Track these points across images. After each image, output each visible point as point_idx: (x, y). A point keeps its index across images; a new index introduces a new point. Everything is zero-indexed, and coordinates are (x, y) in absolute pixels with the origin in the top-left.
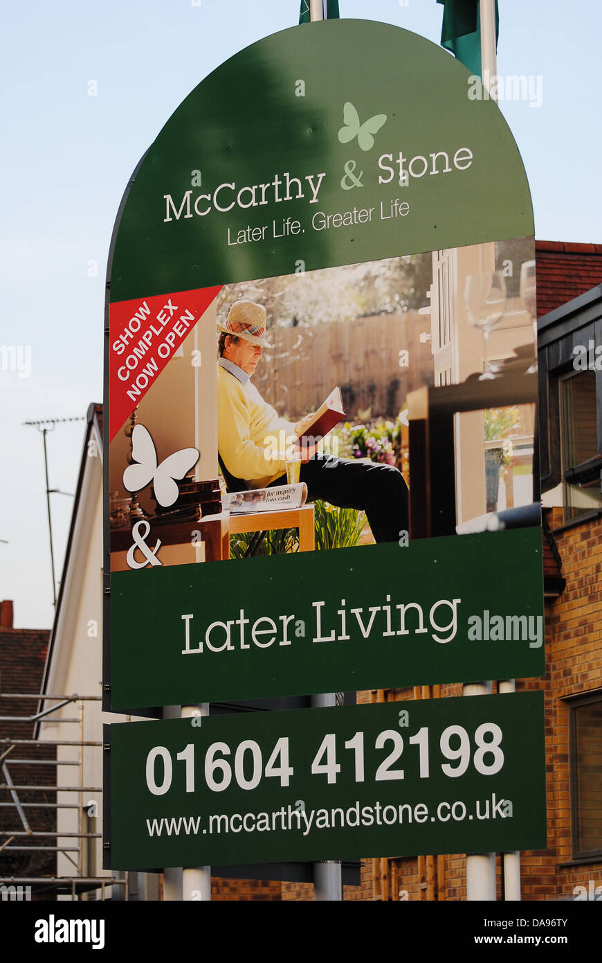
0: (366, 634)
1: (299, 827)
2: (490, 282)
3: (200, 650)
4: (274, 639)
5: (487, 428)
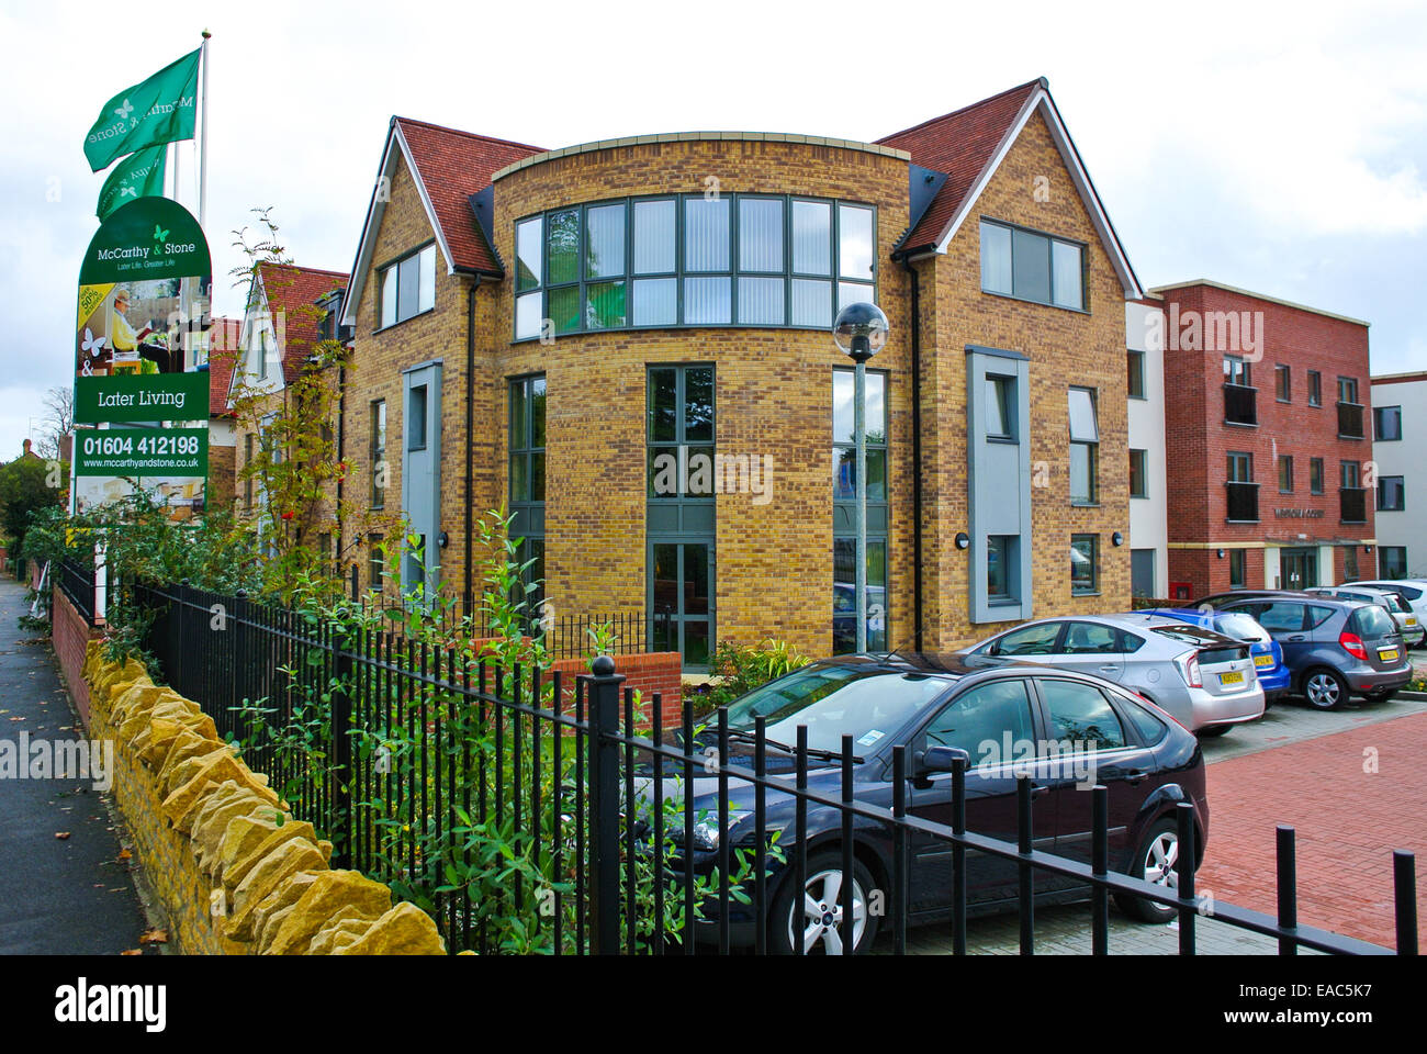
0: (156, 403)
1: (133, 466)
2: (198, 289)
3: (105, 405)
4: (127, 403)
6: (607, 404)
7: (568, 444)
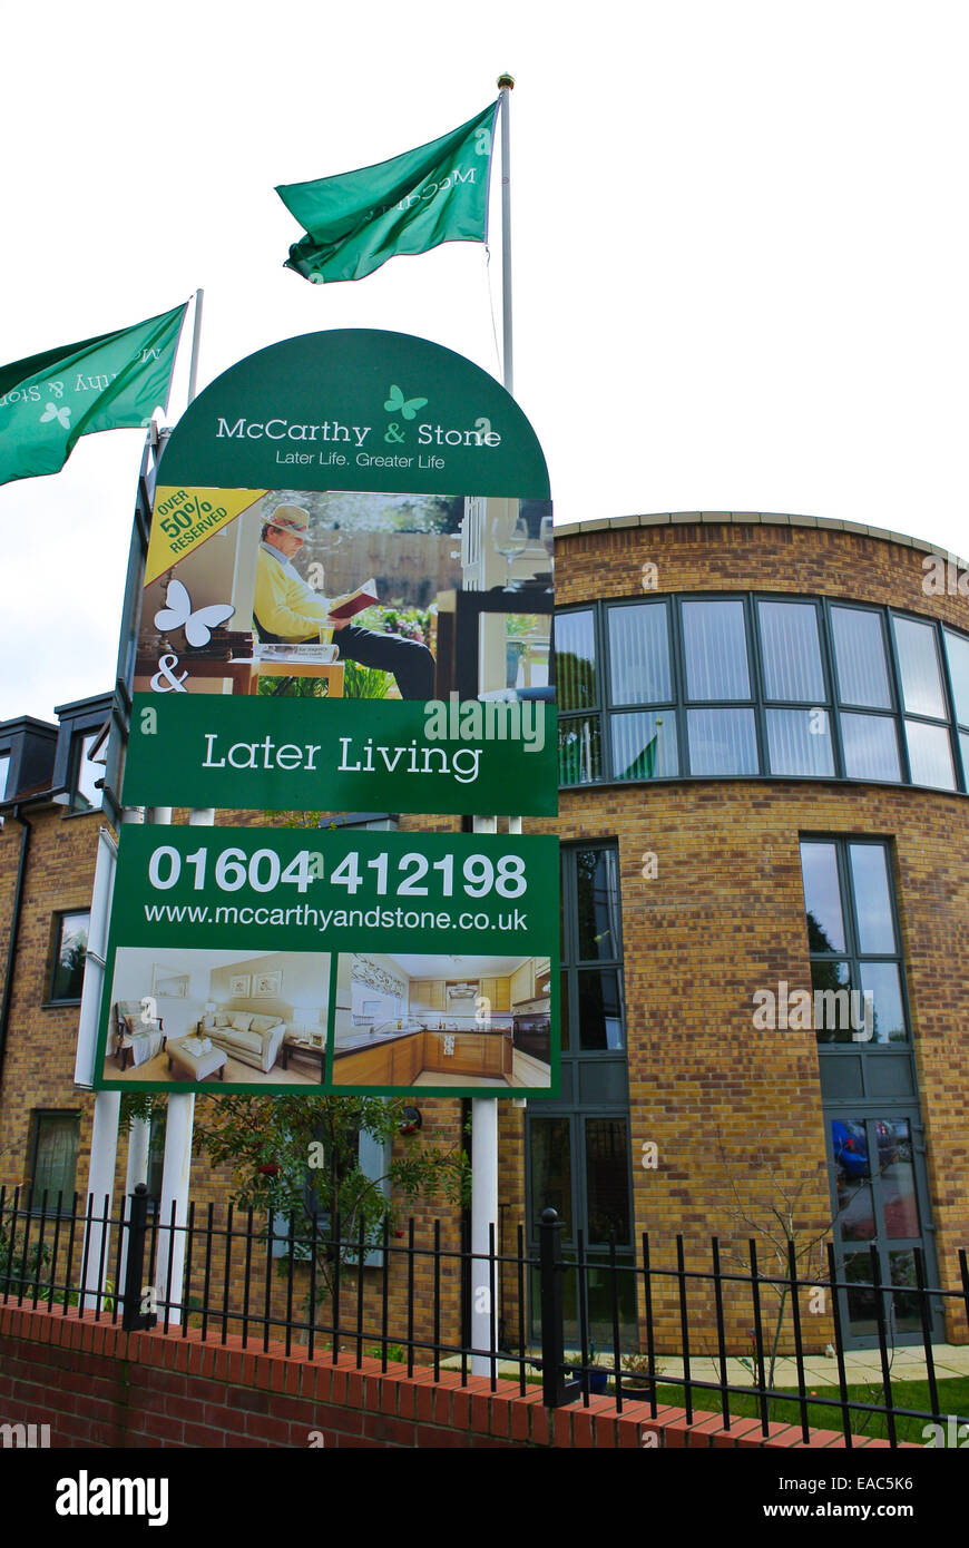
0: (391, 769)
1: (315, 923)
2: (515, 525)
3: (222, 764)
4: (298, 763)
5: (509, 627)
6: (743, 891)
7: (675, 953)
